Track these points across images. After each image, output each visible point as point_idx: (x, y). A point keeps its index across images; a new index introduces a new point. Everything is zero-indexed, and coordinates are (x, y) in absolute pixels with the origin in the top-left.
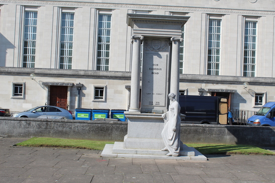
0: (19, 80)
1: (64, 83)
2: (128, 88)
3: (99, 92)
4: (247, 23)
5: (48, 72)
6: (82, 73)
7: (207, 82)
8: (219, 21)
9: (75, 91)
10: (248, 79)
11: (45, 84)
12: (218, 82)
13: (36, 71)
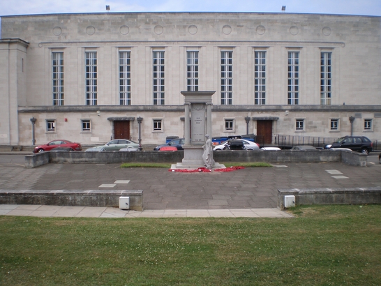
0: (87, 116)
1: (126, 118)
2: (183, 120)
3: (157, 124)
4: (289, 53)
5: (112, 108)
6: (142, 108)
7: (253, 111)
8: (264, 53)
9: (136, 123)
10: (290, 107)
11: (110, 119)
12: (262, 111)
13: (101, 108)
